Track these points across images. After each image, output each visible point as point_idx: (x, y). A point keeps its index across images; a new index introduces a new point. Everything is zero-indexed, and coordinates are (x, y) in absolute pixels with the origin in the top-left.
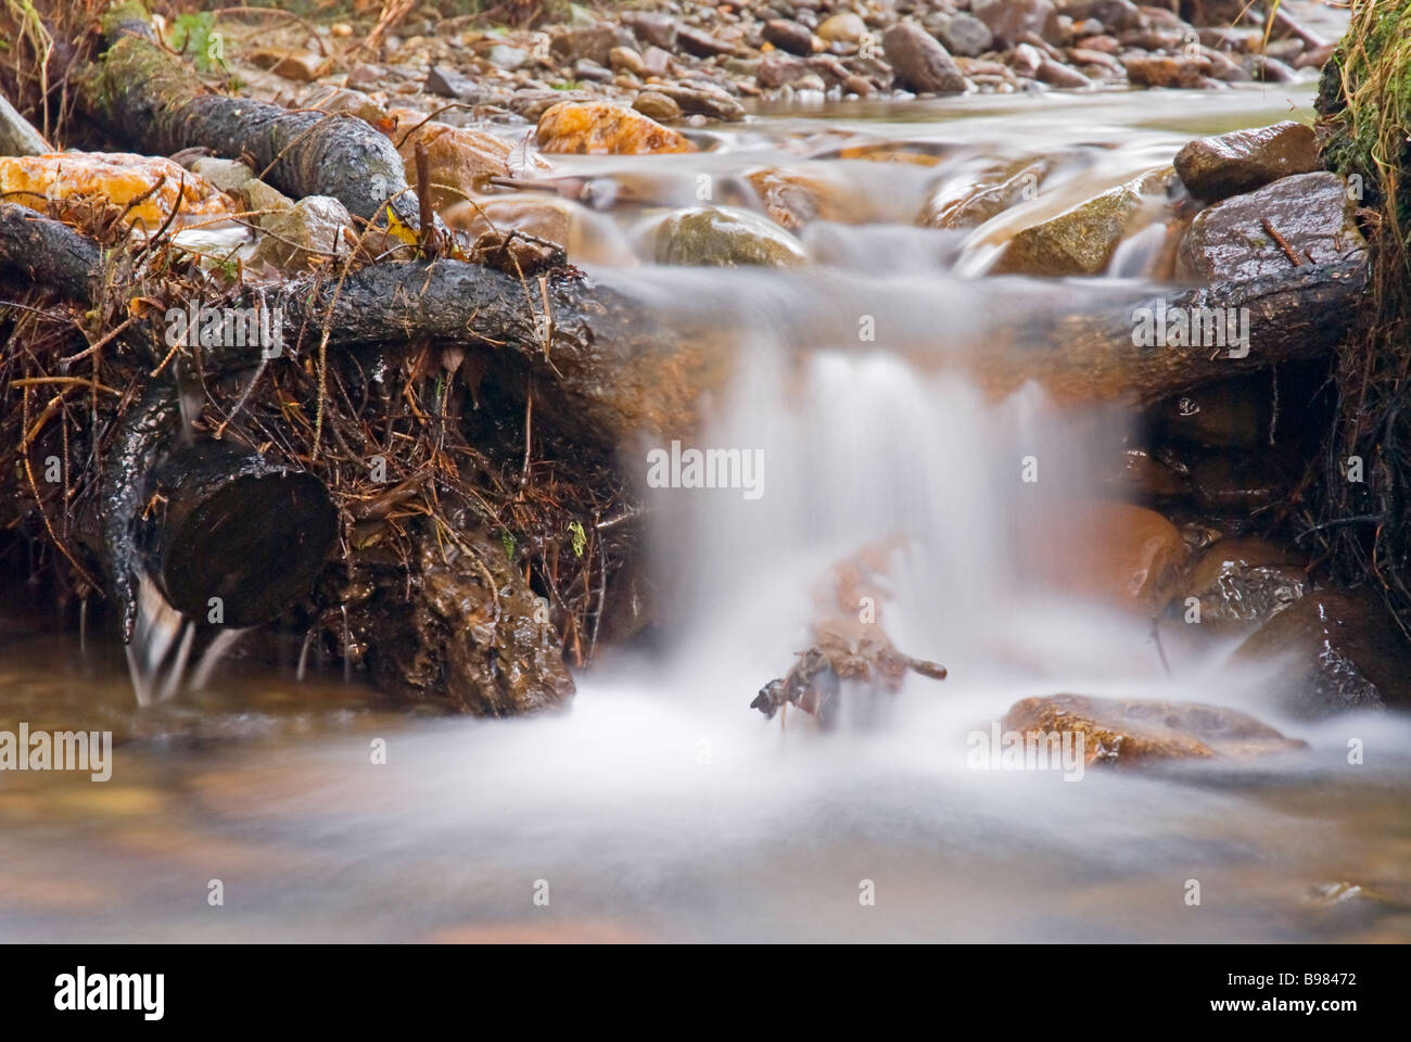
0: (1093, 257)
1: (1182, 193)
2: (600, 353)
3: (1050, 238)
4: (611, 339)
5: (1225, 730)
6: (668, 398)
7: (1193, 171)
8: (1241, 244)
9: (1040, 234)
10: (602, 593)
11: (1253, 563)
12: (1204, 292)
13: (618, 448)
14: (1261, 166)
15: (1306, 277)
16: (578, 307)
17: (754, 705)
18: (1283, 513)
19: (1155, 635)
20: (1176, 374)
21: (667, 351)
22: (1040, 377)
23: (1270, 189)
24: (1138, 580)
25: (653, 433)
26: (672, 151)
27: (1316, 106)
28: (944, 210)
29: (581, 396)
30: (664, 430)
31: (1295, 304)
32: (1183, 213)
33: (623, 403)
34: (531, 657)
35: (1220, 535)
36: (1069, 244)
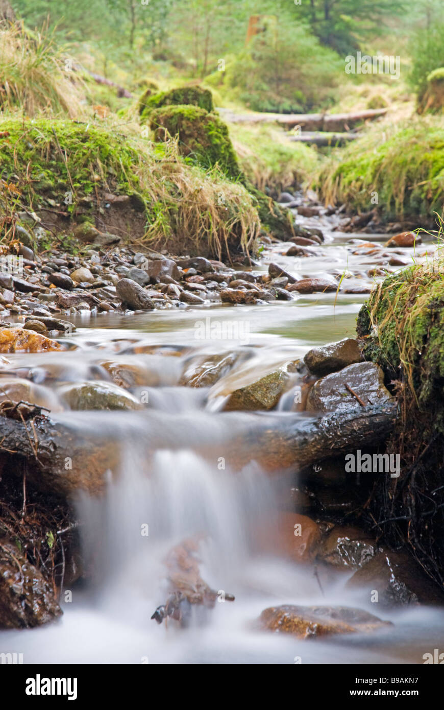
0: (269, 401)
1: (306, 371)
2: (60, 455)
3: (249, 393)
4: (64, 447)
5: (356, 618)
6: (91, 474)
7: (313, 363)
8: (337, 395)
9: (245, 391)
10: (64, 565)
11: (353, 538)
12: (325, 418)
13: (67, 497)
14: (341, 360)
15: (371, 411)
16: (49, 434)
17: (152, 618)
18: (359, 514)
19: (316, 574)
20: (316, 455)
21: (91, 452)
22: (256, 458)
23: (345, 370)
24: (302, 548)
25: (84, 490)
26: (54, 350)
27: (357, 331)
28: (192, 379)
29: (51, 475)
30: (90, 488)
31: (367, 423)
32: (307, 381)
33: (70, 477)
34: (42, 599)
35: (333, 525)
36: (258, 396)
